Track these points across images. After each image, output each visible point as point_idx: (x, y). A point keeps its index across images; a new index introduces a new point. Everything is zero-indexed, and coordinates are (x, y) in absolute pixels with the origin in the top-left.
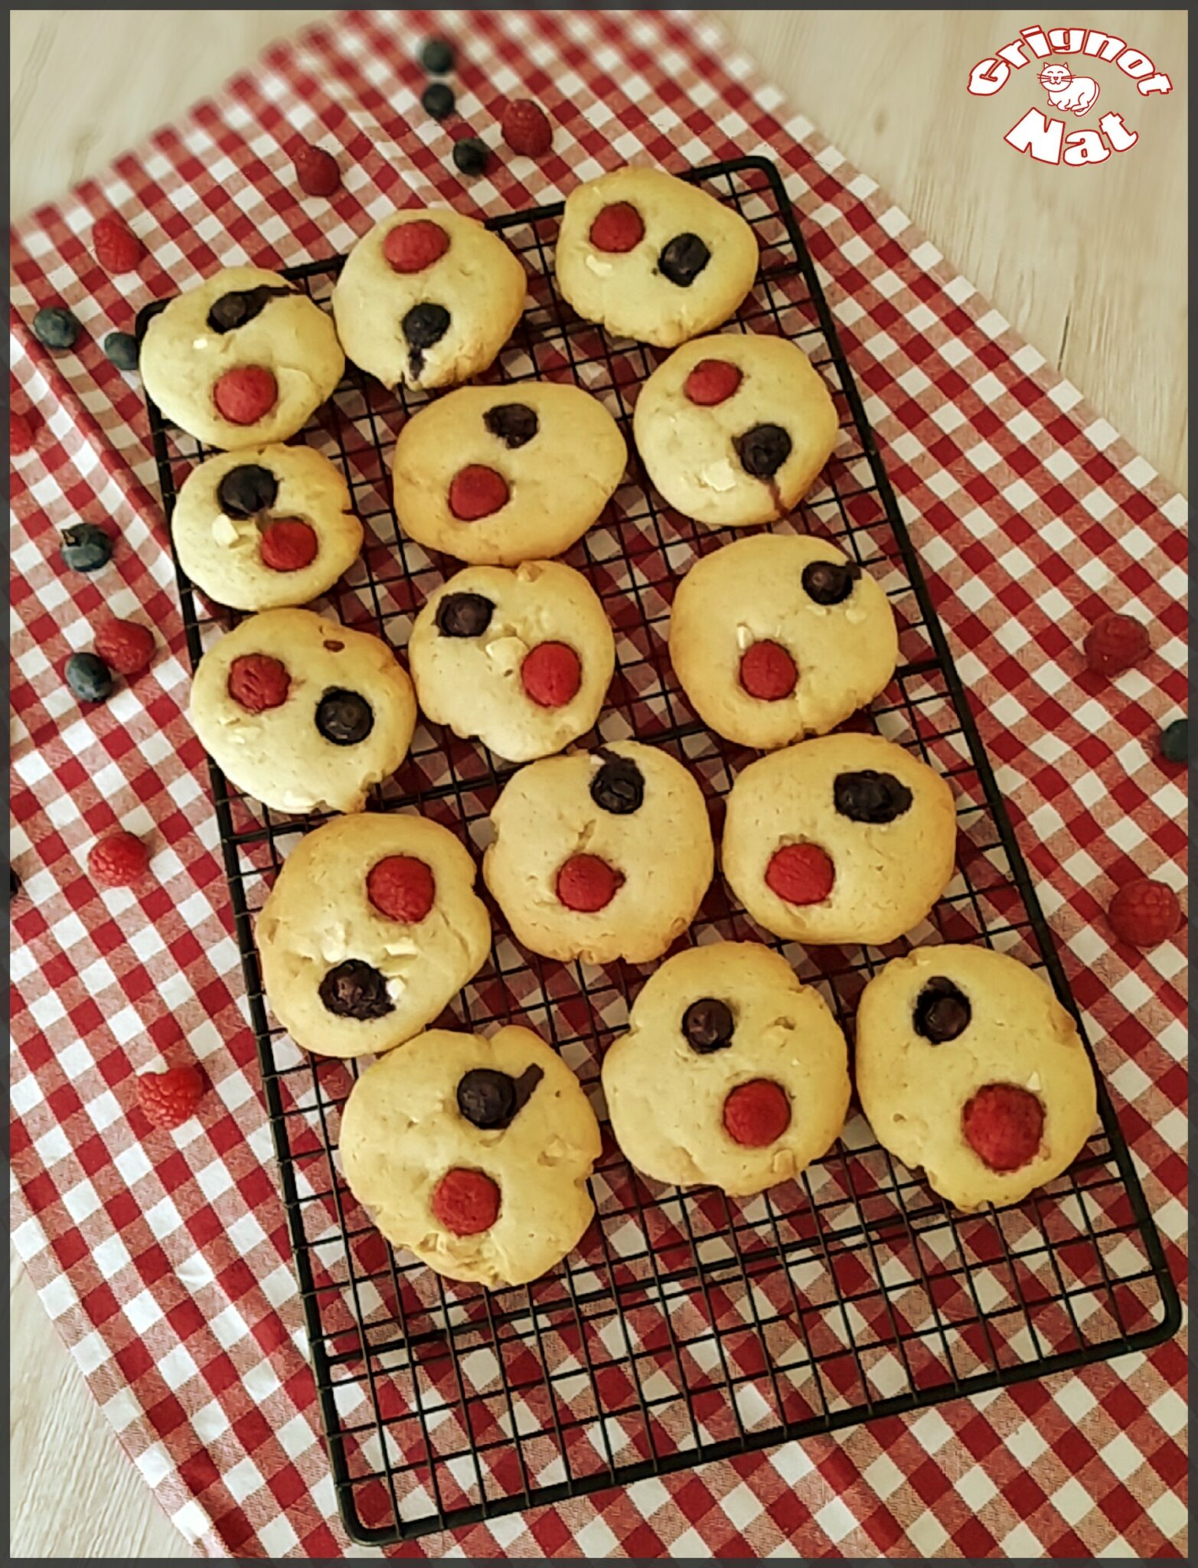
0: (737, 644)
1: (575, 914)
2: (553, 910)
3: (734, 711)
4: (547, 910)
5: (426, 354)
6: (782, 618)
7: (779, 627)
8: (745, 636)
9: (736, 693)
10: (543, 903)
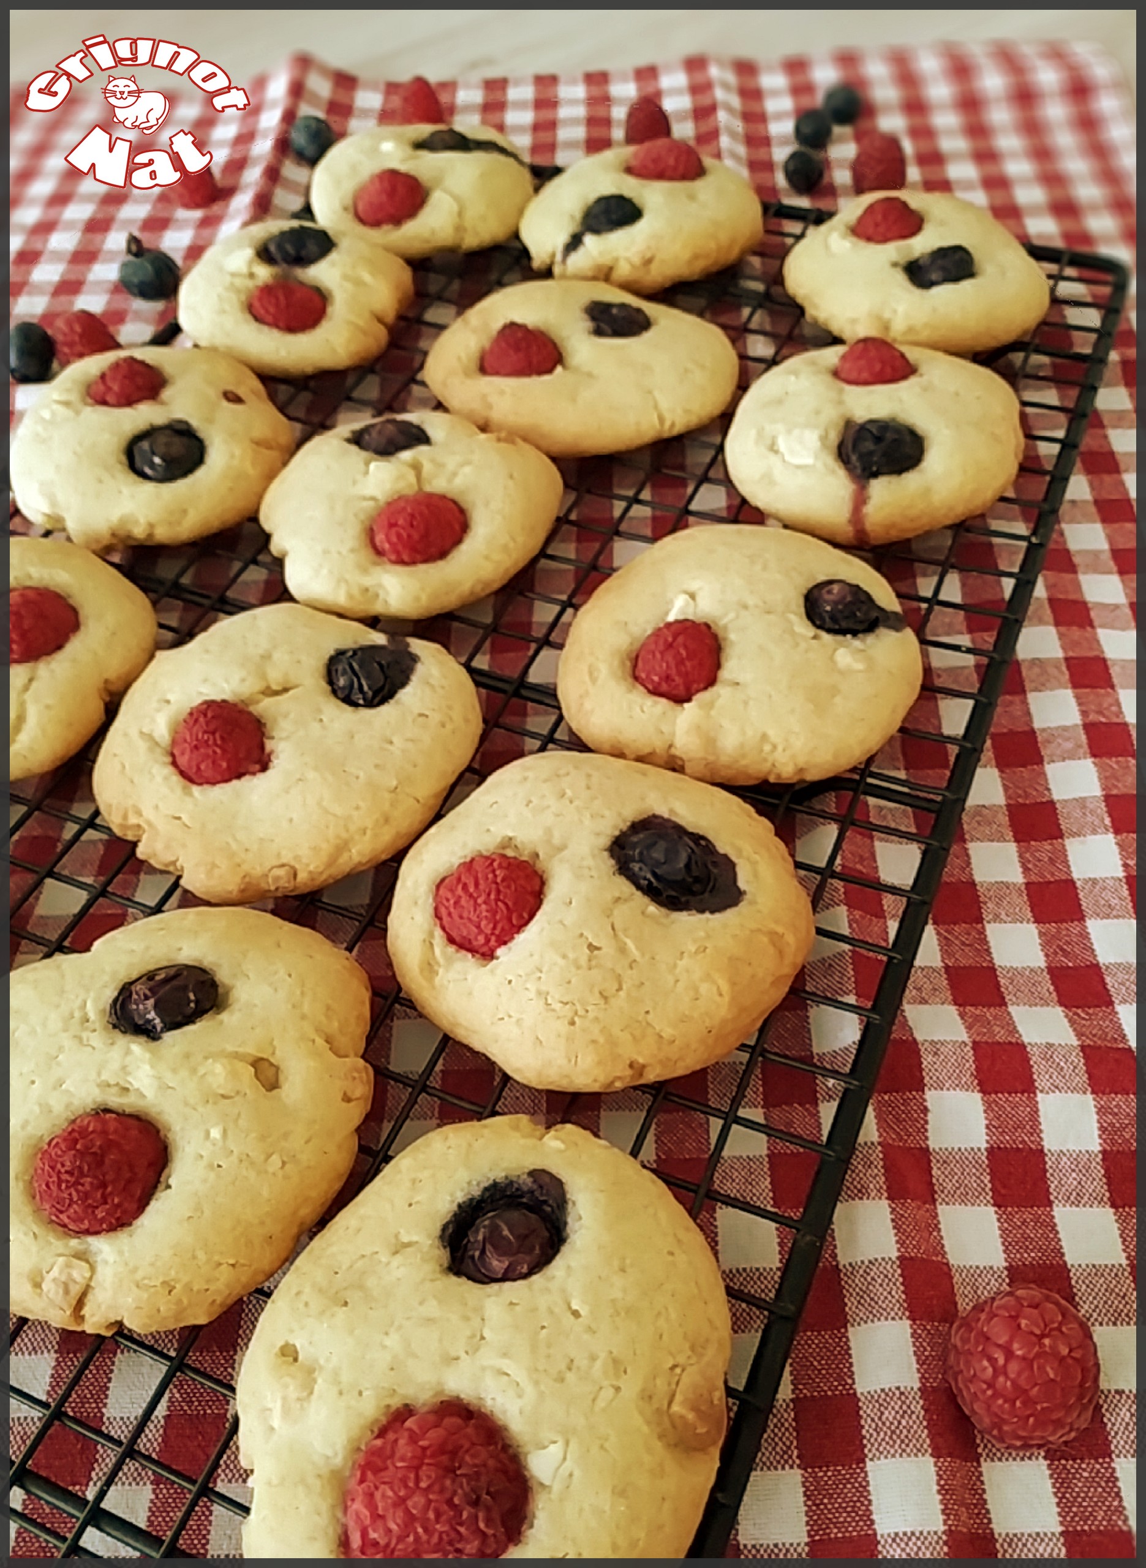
0: (667, 613)
1: (170, 770)
2: (151, 750)
3: (594, 680)
4: (142, 746)
5: (589, 240)
6: (745, 607)
7: (732, 615)
8: (682, 610)
9: (616, 663)
10: (149, 737)
